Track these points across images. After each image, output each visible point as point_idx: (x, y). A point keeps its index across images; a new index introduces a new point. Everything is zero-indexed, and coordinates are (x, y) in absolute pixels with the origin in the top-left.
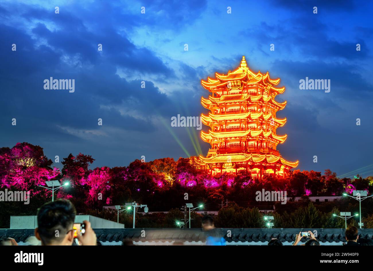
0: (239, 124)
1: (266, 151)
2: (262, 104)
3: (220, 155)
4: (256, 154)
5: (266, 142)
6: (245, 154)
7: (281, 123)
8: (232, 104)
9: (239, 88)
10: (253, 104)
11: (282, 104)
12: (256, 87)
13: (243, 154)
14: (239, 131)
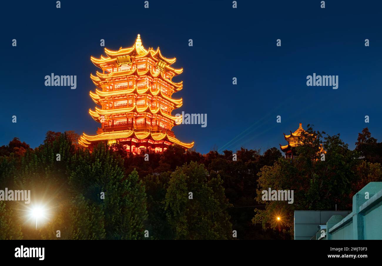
0: (127, 101)
1: (155, 129)
2: (152, 80)
3: (106, 133)
4: (144, 131)
5: (156, 119)
6: (130, 131)
7: (177, 103)
8: (121, 80)
9: (128, 63)
10: (142, 80)
11: (178, 84)
12: (145, 61)
13: (128, 131)
14: (126, 108)
